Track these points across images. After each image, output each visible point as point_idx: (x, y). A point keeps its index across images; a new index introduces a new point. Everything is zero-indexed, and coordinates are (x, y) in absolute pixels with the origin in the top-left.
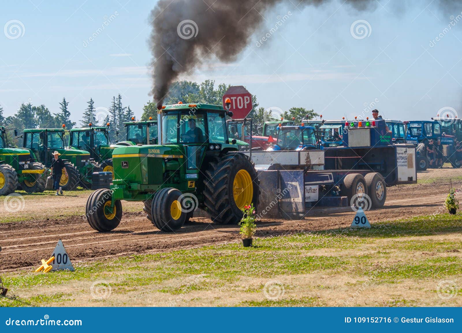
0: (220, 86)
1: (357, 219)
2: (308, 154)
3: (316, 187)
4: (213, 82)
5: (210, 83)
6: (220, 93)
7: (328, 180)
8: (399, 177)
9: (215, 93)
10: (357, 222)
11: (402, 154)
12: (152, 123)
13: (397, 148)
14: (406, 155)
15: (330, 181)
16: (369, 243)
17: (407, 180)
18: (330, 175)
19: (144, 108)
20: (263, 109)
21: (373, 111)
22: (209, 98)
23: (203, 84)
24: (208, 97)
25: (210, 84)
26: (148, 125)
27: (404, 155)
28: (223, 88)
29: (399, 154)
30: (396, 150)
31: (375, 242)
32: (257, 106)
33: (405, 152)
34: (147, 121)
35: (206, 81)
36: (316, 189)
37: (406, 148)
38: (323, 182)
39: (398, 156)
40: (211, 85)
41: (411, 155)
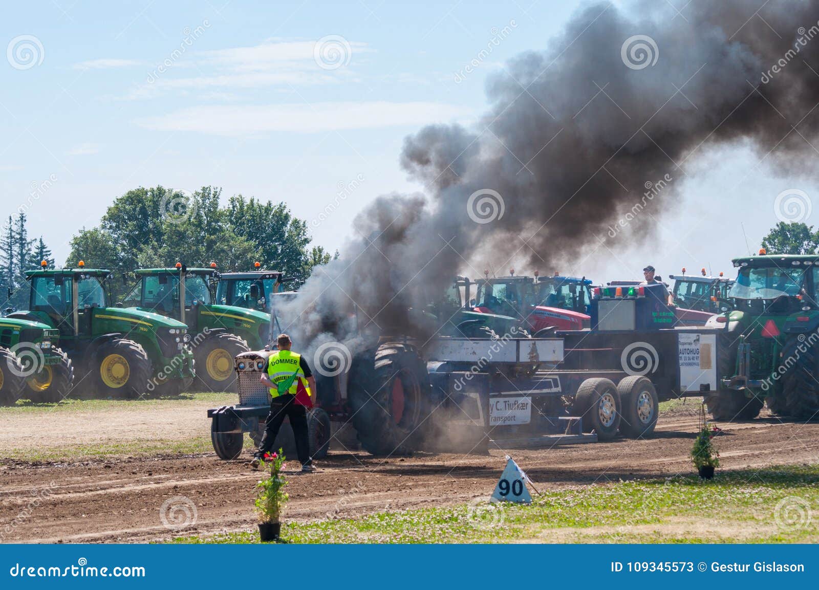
0: (233, 201)
1: (504, 485)
2: (534, 344)
3: (529, 400)
4: (218, 190)
5: (212, 192)
6: (231, 215)
7: (551, 387)
8: (681, 385)
9: (221, 214)
10: (504, 492)
11: (690, 344)
12: (85, 273)
13: (680, 334)
14: (698, 347)
15: (554, 390)
16: (525, 536)
17: (699, 390)
18: (555, 380)
19: (72, 242)
20: (320, 251)
21: (645, 270)
22: (209, 224)
23: (197, 194)
24: (208, 221)
25: (212, 196)
26: (77, 277)
27: (693, 347)
28: (238, 204)
29: (684, 344)
30: (678, 338)
31: (540, 535)
32: (308, 243)
33: (695, 341)
34: (73, 270)
35: (204, 189)
36: (527, 404)
37: (696, 334)
38: (541, 392)
39: (681, 347)
40: (214, 197)
41: (708, 346)
